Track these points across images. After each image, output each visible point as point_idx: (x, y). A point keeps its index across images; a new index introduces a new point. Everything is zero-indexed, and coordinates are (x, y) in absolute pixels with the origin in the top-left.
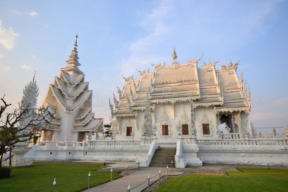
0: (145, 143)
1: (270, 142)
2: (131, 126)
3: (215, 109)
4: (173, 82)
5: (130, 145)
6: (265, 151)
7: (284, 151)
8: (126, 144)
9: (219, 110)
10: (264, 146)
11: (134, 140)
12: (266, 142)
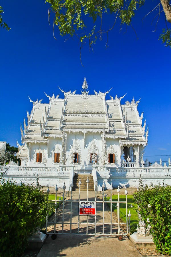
0: (63, 171)
1: (158, 170)
2: (42, 153)
3: (120, 141)
4: (83, 112)
5: (42, 171)
6: (155, 177)
7: (167, 177)
8: (38, 170)
9: (123, 143)
10: (154, 173)
11: (47, 167)
12: (156, 170)
